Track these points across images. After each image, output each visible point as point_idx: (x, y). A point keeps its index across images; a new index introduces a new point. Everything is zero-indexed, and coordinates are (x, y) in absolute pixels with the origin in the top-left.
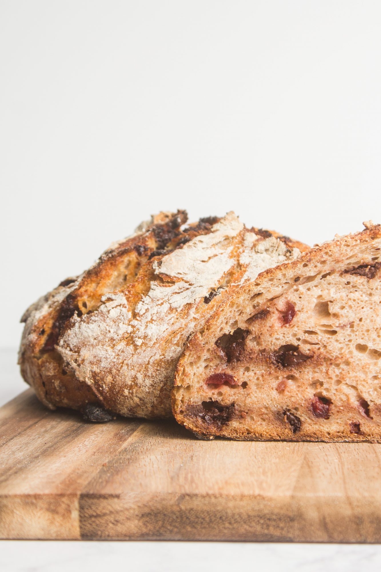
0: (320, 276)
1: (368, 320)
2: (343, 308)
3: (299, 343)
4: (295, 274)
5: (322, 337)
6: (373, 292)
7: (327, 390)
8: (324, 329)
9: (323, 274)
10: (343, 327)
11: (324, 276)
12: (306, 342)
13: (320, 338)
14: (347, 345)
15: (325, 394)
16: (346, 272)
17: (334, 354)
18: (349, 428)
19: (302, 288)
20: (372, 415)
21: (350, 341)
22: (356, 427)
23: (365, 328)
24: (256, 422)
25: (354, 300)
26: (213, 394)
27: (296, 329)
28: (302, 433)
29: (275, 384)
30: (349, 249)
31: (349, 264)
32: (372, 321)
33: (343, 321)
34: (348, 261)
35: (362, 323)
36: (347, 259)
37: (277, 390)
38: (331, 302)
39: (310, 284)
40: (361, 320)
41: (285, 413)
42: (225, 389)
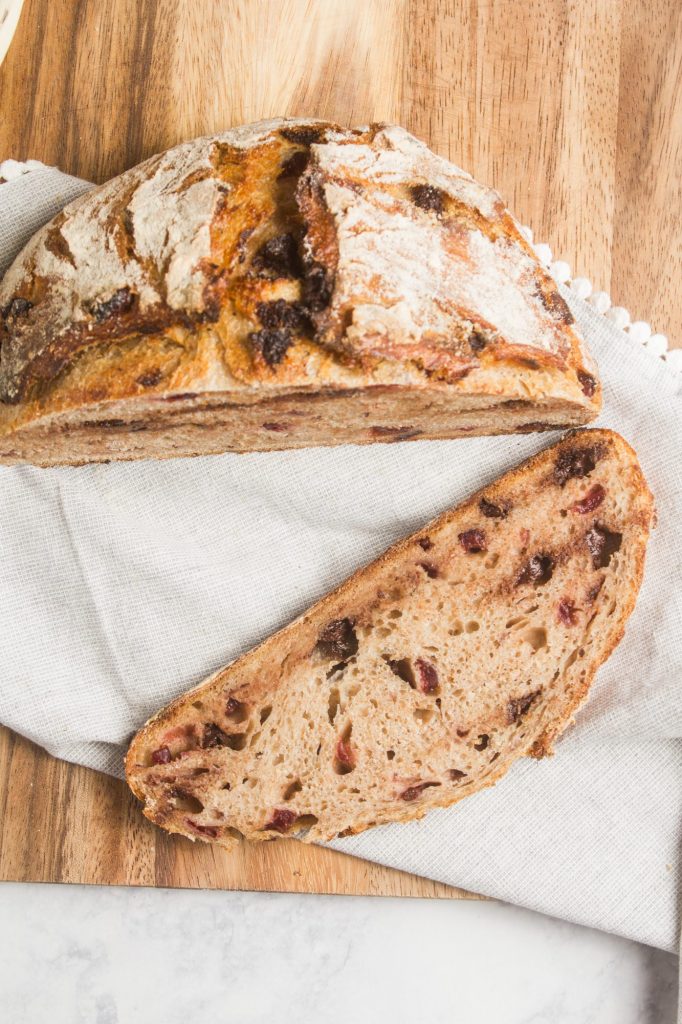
0: (561, 671)
1: (484, 659)
2: (518, 655)
3: (536, 592)
4: (588, 658)
5: (518, 612)
6: (499, 690)
7: (479, 564)
8: (523, 621)
9: (560, 676)
10: (504, 636)
11: (557, 674)
12: (532, 597)
13: (520, 610)
14: (488, 621)
15: (477, 558)
16: (539, 693)
17: (494, 604)
18: (433, 539)
19: (573, 647)
20: (420, 569)
21: (488, 627)
22: (426, 545)
23: (482, 649)
24: (528, 483)
25: (511, 670)
26: (589, 484)
27: (550, 603)
28: (476, 504)
29: (534, 535)
30: (551, 717)
31: (541, 702)
32: (481, 661)
33: (508, 642)
34: (544, 704)
35: (489, 652)
36: (545, 707)
37: (528, 531)
38: (533, 653)
39: (567, 656)
40: (491, 655)
41: (505, 511)
42: (582, 495)
